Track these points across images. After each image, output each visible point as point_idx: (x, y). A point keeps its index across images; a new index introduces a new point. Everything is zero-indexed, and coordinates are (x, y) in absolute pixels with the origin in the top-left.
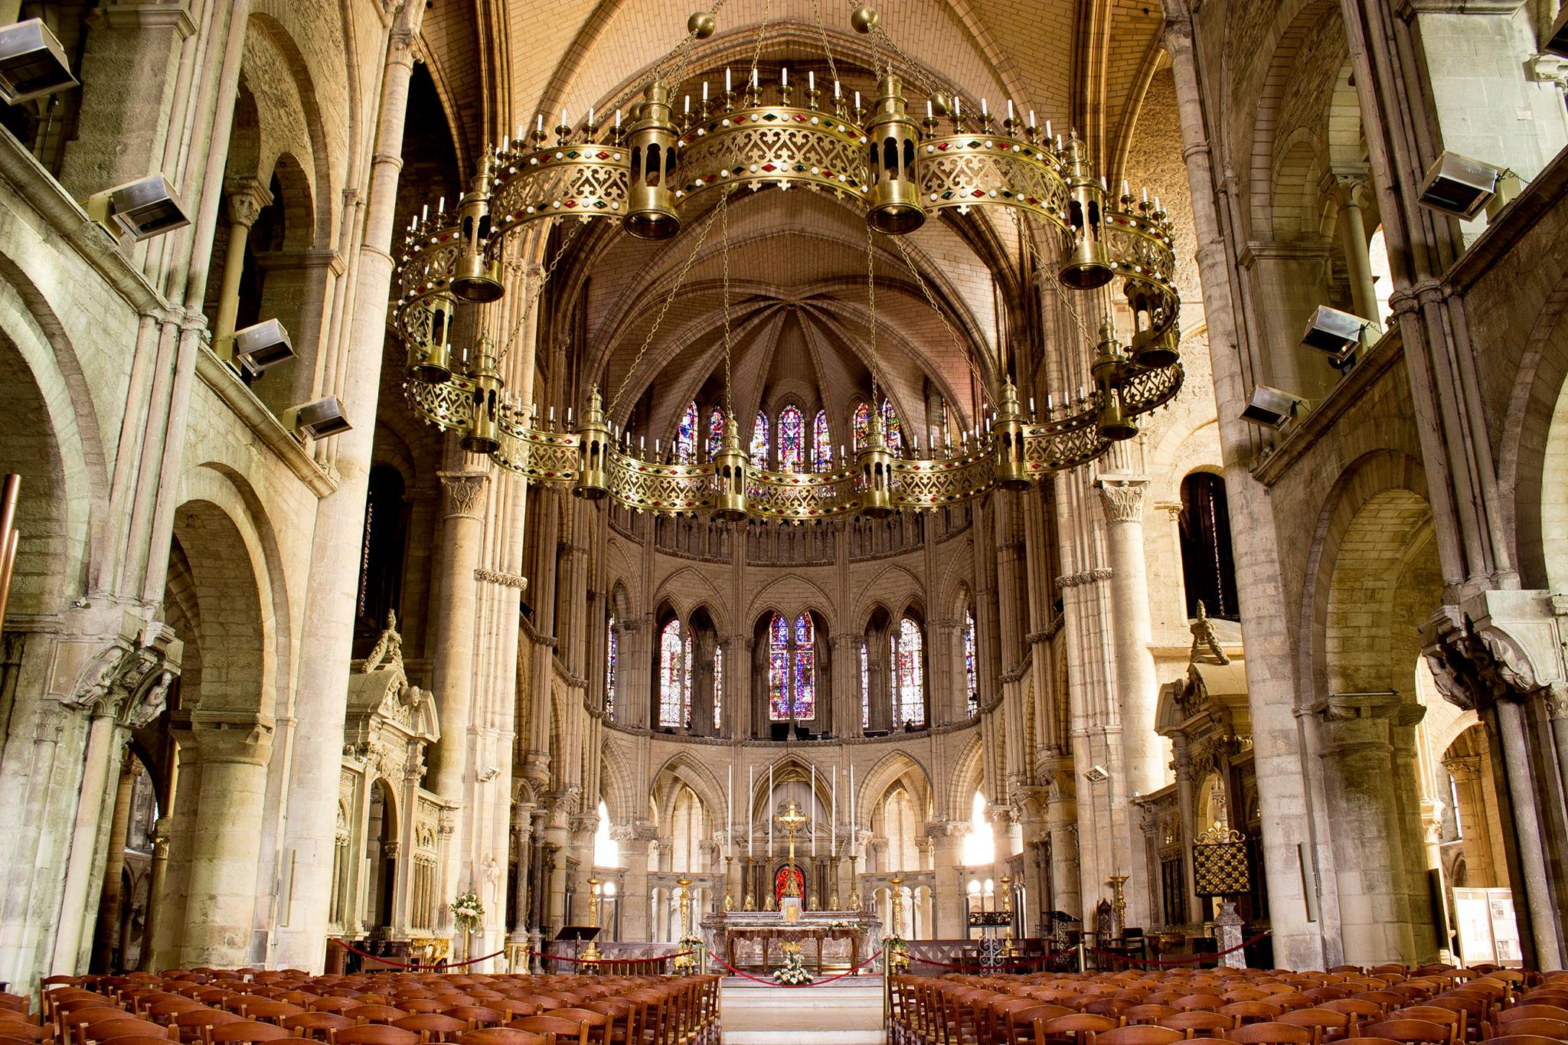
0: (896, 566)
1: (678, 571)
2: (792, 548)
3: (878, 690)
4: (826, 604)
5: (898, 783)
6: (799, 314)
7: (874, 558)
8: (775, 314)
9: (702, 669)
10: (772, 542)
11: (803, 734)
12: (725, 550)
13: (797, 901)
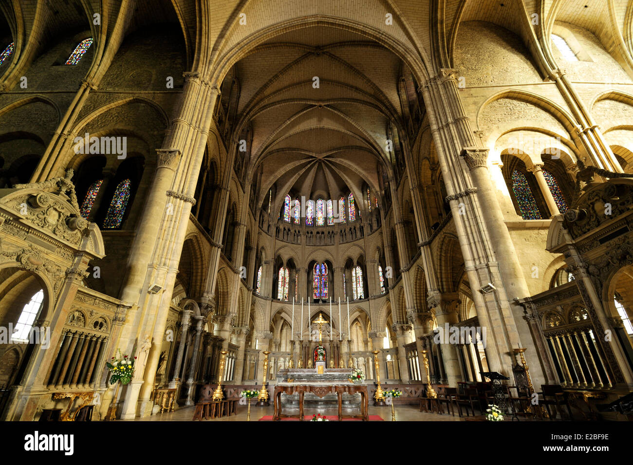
0: (354, 245)
1: (283, 247)
2: (320, 240)
3: (348, 288)
4: (331, 258)
5: (356, 320)
6: (323, 164)
7: (347, 243)
8: (315, 164)
9: (292, 282)
10: (314, 238)
11: (324, 302)
12: (299, 242)
13: (323, 363)
